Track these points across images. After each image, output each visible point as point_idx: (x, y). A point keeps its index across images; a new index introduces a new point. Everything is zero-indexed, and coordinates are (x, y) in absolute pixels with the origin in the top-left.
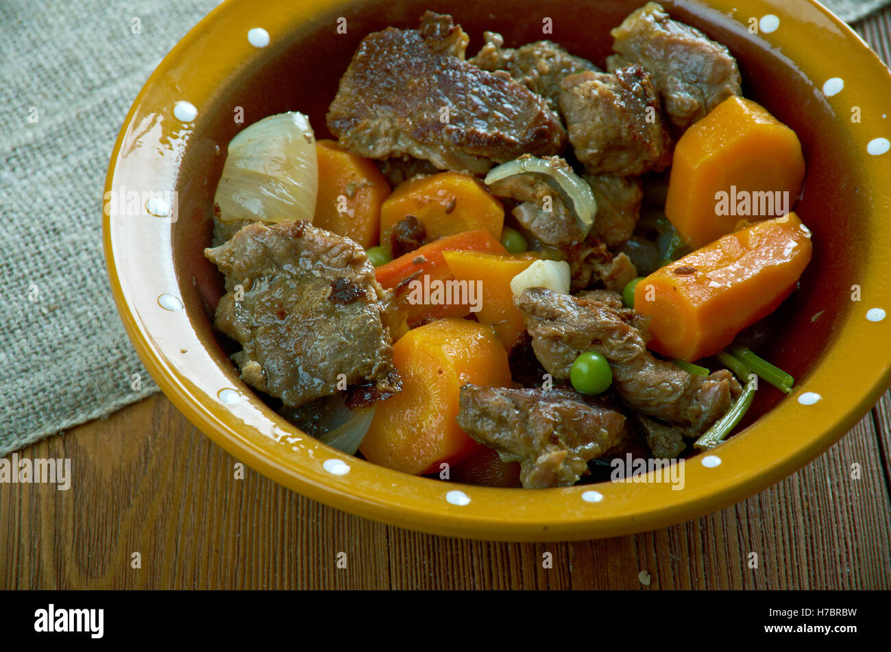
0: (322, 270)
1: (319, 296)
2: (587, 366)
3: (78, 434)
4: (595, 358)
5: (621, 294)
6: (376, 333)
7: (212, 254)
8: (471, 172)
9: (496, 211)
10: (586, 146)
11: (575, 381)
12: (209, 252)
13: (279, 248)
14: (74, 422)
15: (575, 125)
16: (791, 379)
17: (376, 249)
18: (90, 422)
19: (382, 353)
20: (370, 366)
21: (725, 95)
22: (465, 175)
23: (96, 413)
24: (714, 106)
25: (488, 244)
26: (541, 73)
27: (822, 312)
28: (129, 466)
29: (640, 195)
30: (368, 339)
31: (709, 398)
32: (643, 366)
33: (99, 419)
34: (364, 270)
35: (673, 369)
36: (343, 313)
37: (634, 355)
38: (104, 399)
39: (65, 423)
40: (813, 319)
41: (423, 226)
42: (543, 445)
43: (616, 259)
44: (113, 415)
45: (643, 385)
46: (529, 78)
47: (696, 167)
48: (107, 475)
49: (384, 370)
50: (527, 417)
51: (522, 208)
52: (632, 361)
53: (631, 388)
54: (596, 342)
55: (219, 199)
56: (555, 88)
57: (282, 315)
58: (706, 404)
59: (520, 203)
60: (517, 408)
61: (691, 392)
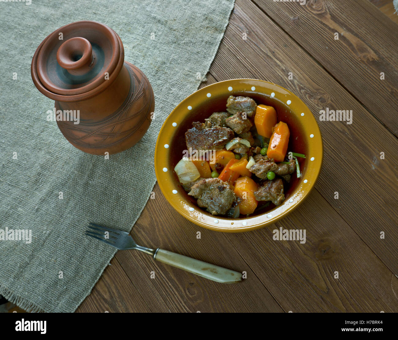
0: (213, 186)
1: (217, 192)
2: (270, 175)
3: (138, 222)
4: (270, 173)
5: (260, 154)
6: (231, 193)
7: (190, 194)
8: (222, 149)
9: (232, 153)
10: (239, 132)
11: (269, 178)
12: (189, 194)
13: (203, 187)
14: (136, 221)
15: (235, 129)
16: (304, 155)
17: (213, 172)
18: (138, 219)
19: (235, 195)
20: (234, 199)
21: (256, 108)
22: (222, 151)
23: (138, 217)
24: (256, 110)
25: (235, 161)
26: (220, 121)
27: (297, 137)
28: (150, 222)
29: (251, 133)
30: (231, 194)
31: (292, 166)
32: (279, 169)
33: (139, 217)
34: (221, 182)
35: (283, 165)
36: (224, 193)
37: (276, 168)
38: (138, 214)
39: (134, 222)
40: (296, 139)
41: (220, 164)
42: (277, 197)
43: (256, 148)
44: (141, 215)
45: (281, 171)
46: (219, 124)
47: (261, 124)
48: (148, 226)
49: (237, 198)
50: (271, 194)
51: (235, 150)
52: (277, 169)
53: (279, 173)
54: (269, 170)
55: (181, 182)
56: (223, 122)
57: (212, 199)
58: (292, 168)
59: (234, 149)
60: (268, 193)
61: (289, 167)
